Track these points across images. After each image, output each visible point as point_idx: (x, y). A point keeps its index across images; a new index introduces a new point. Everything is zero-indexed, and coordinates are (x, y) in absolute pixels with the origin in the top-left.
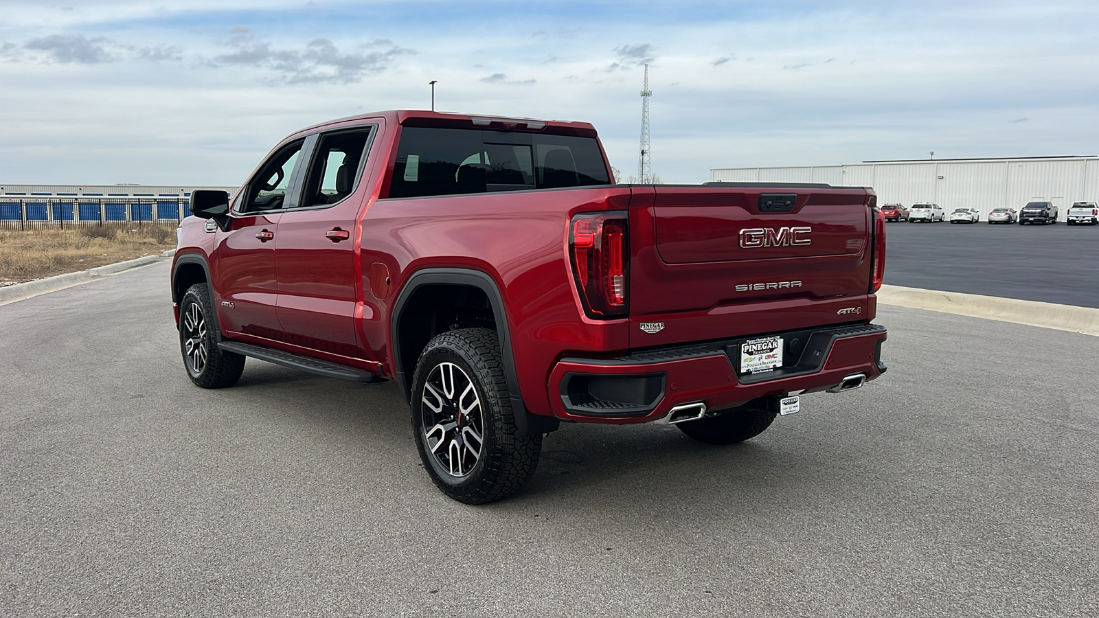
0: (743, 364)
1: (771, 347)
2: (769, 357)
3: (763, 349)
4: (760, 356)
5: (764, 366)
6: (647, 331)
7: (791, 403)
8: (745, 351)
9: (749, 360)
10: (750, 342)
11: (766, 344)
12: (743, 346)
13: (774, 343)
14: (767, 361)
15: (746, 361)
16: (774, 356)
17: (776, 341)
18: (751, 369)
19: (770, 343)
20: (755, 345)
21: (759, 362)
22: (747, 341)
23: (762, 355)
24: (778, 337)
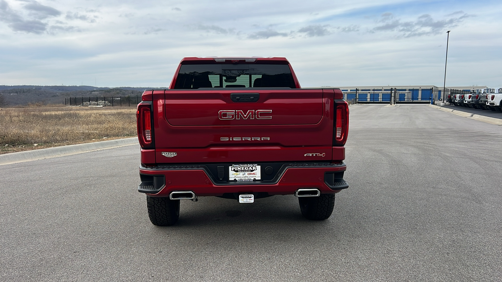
0: (231, 176)
1: (251, 169)
2: (250, 174)
3: (245, 170)
4: (244, 173)
5: (247, 178)
6: (166, 156)
7: (248, 198)
8: (233, 170)
9: (235, 175)
10: (235, 166)
11: (248, 167)
12: (230, 167)
13: (253, 167)
14: (249, 176)
15: (232, 174)
16: (254, 174)
17: (255, 167)
18: (237, 179)
19: (250, 167)
20: (239, 167)
21: (242, 176)
22: (233, 165)
23: (245, 173)
24: (256, 165)
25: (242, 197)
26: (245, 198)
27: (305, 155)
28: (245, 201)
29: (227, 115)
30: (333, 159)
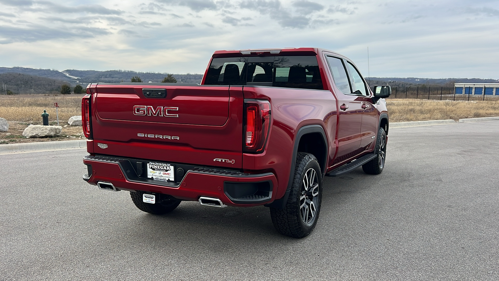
0: (149, 174)
1: (166, 169)
2: (165, 174)
3: (160, 169)
4: (159, 172)
5: (162, 178)
6: (100, 147)
7: (150, 198)
8: (150, 167)
9: (153, 173)
10: (152, 163)
11: (163, 167)
12: (148, 164)
13: (167, 167)
14: (164, 176)
15: (150, 172)
16: (168, 174)
17: (169, 167)
18: (154, 177)
19: (165, 167)
20: (156, 165)
21: (158, 175)
22: (150, 162)
23: (161, 172)
24: (169, 165)
25: (145, 196)
26: (148, 197)
27: (214, 160)
28: (148, 201)
29: (139, 111)
30: (243, 168)
